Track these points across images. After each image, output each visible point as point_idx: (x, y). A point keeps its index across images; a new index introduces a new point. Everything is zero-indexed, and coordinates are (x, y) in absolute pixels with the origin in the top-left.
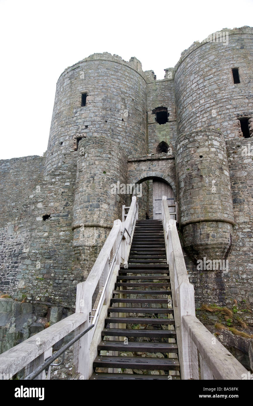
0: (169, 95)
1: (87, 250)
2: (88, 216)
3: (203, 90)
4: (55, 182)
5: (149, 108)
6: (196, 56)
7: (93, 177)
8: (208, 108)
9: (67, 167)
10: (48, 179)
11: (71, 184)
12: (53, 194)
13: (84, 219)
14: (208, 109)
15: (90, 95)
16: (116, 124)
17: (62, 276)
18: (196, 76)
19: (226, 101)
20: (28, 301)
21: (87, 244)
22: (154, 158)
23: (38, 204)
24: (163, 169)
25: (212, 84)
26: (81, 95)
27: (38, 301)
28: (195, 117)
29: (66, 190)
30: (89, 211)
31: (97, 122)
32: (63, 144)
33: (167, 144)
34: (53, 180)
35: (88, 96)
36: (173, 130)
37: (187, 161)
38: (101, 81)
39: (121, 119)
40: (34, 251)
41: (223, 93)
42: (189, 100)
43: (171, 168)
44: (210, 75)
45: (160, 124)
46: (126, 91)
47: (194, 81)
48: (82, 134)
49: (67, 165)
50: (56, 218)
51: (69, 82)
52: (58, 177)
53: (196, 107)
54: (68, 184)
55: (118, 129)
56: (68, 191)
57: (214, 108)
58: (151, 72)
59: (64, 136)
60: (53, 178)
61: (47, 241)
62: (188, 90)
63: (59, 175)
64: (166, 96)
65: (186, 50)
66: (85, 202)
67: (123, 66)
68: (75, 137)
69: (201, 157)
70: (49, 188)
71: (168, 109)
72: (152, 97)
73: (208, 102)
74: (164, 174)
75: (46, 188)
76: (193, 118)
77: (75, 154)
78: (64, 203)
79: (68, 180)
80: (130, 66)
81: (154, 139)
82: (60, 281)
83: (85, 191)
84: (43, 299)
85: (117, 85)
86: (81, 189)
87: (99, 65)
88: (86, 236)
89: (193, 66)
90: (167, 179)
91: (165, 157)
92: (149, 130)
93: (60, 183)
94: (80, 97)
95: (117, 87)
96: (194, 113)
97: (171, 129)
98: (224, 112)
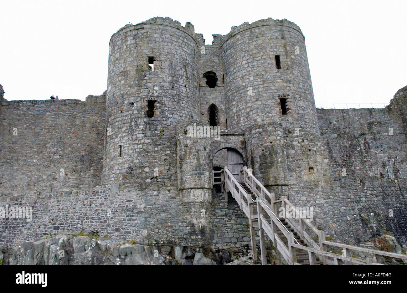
0: (217, 61)
1: (197, 205)
2: (197, 181)
3: (253, 69)
4: (158, 150)
5: (200, 71)
6: (246, 36)
7: (198, 152)
8: (256, 85)
9: (166, 138)
10: (151, 148)
11: (171, 152)
12: (157, 160)
13: (194, 183)
14: (257, 87)
15: (158, 60)
16: (181, 90)
17: (178, 225)
18: (247, 55)
19: (270, 82)
20: (154, 245)
21: (197, 201)
22: (230, 134)
23: (146, 168)
24: (236, 142)
25: (260, 65)
26: (148, 58)
27: (162, 244)
28: (245, 90)
29: (168, 158)
30: (198, 177)
31: (166, 87)
32: (135, 105)
33: (216, 107)
34: (156, 149)
35: (155, 60)
36: (221, 94)
37: (262, 144)
38: (166, 47)
39: (184, 85)
40: (148, 207)
41: (268, 75)
42: (240, 74)
43: (241, 142)
44: (258, 57)
45: (210, 87)
46: (186, 58)
47: (244, 59)
48: (153, 98)
49: (166, 137)
50: (162, 180)
51: (133, 41)
52: (159, 147)
53: (246, 82)
54: (168, 152)
55: (182, 94)
56: (170, 158)
57: (261, 86)
58: (201, 36)
59: (134, 97)
60: (156, 147)
61: (157, 198)
62: (238, 65)
63: (160, 145)
64: (215, 62)
65: (236, 26)
66: (193, 171)
67: (183, 33)
68: (147, 100)
69: (271, 142)
70: (153, 155)
71: (217, 75)
72: (202, 61)
73: (257, 81)
74: (237, 146)
75: (150, 155)
76: (243, 91)
77: (171, 128)
78: (167, 168)
79: (168, 150)
80: (187, 33)
81: (205, 101)
82: (177, 228)
83: (193, 162)
84: (166, 242)
85: (179, 52)
86: (188, 161)
87: (163, 30)
88: (196, 195)
89: (244, 44)
90: (239, 150)
91: (237, 134)
92: (201, 92)
93: (161, 151)
94: (148, 60)
95: (179, 54)
96: (244, 87)
97: (220, 93)
98: (268, 92)
